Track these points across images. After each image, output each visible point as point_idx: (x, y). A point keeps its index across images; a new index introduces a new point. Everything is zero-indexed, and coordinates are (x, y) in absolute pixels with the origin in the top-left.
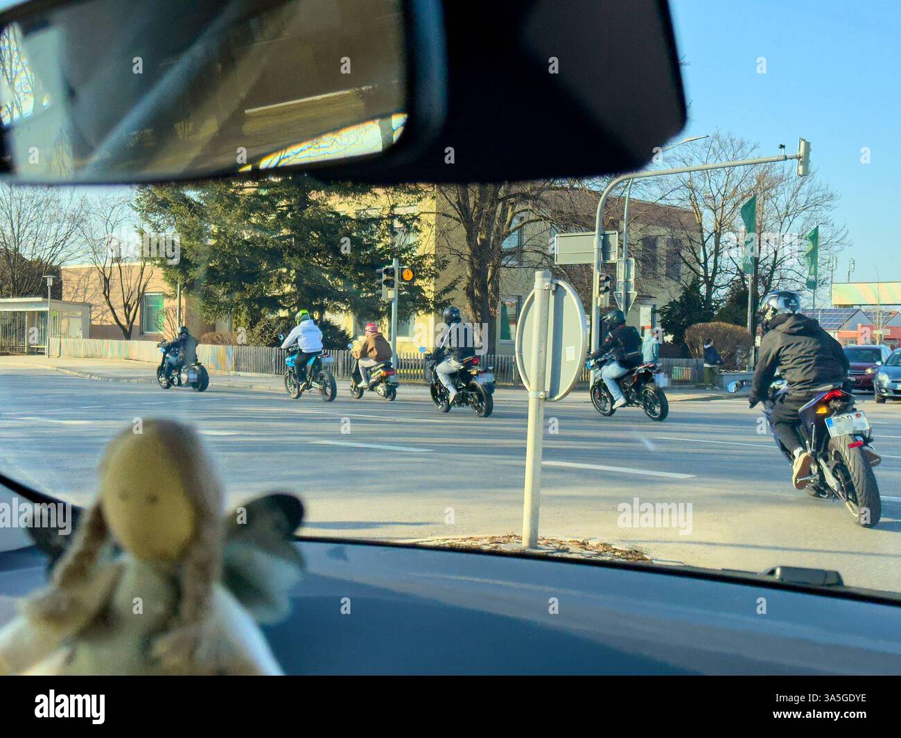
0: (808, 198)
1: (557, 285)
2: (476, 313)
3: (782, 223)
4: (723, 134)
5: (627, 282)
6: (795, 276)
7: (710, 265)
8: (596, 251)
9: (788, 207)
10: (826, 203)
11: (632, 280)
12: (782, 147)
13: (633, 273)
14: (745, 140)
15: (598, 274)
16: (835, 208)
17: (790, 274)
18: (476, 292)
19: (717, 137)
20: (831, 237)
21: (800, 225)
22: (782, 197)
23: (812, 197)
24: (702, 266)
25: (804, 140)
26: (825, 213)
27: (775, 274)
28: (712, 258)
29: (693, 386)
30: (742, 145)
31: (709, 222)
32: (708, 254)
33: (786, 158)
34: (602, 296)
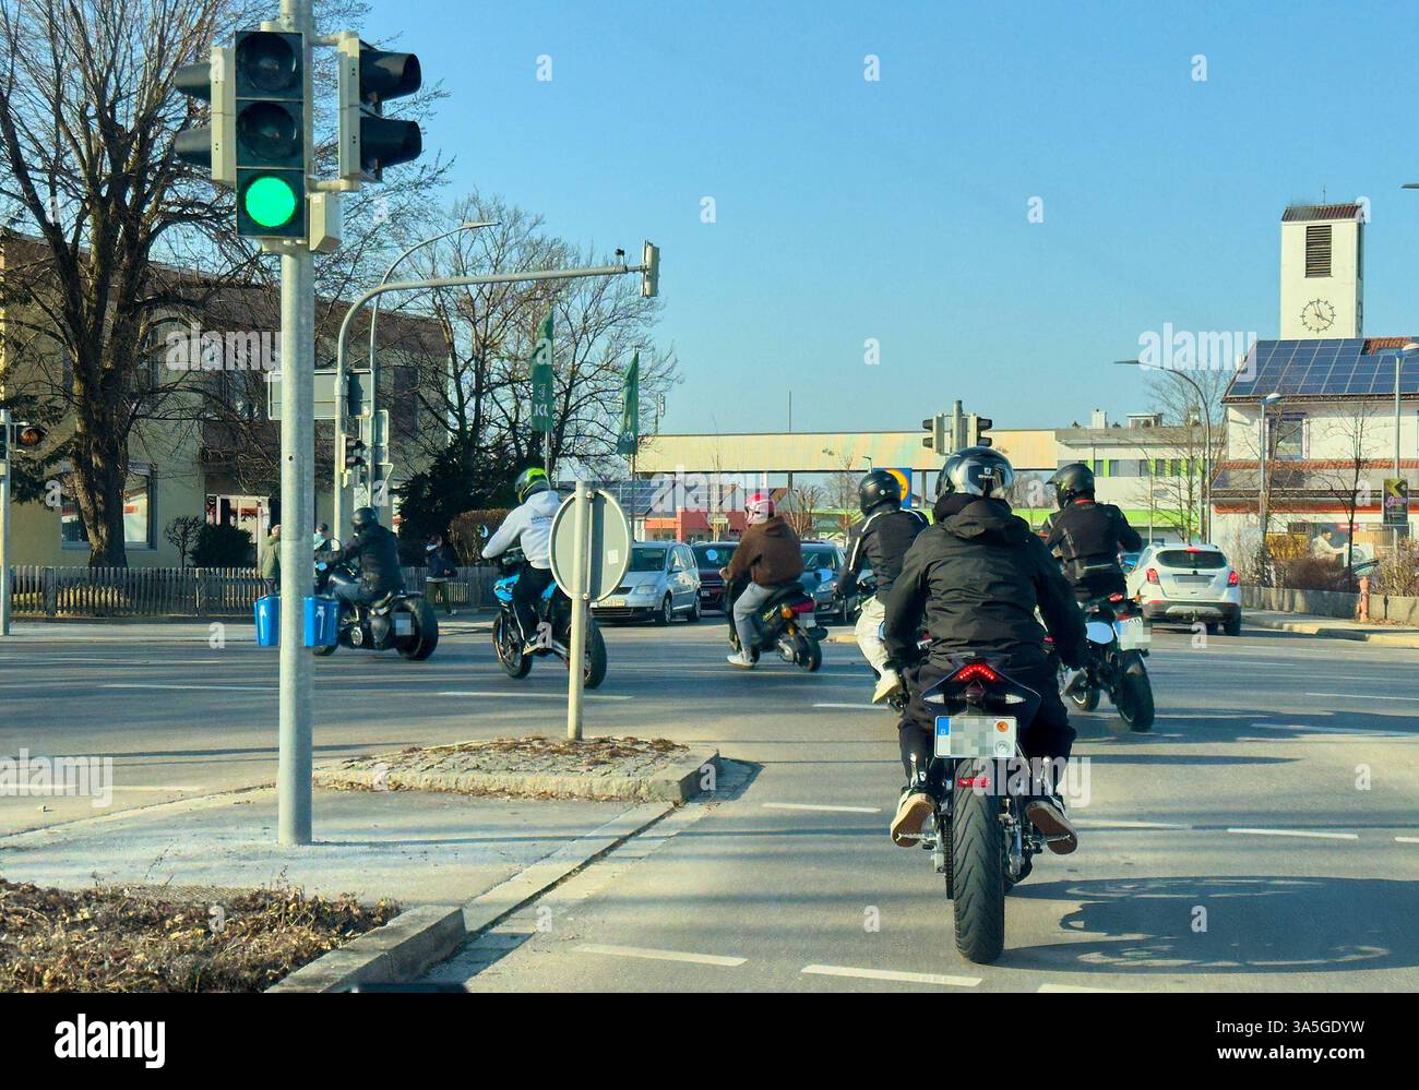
0: (616, 306)
1: (597, 494)
2: (93, 497)
3: (577, 345)
4: (486, 198)
5: (376, 447)
6: (597, 430)
7: (469, 413)
8: (338, 400)
9: (586, 319)
10: (644, 314)
11: (384, 444)
12: (620, 252)
13: (385, 433)
14: (521, 210)
15: (344, 437)
16: (658, 321)
17: (593, 428)
18: (96, 460)
19: (475, 200)
20: (651, 369)
21: (605, 348)
22: (577, 303)
23: (621, 304)
24: (456, 415)
25: (651, 245)
26: (643, 330)
27: (567, 427)
28: (472, 403)
29: (476, 610)
30: (517, 217)
31: (464, 343)
32: (466, 396)
33: (626, 270)
34: (349, 471)
